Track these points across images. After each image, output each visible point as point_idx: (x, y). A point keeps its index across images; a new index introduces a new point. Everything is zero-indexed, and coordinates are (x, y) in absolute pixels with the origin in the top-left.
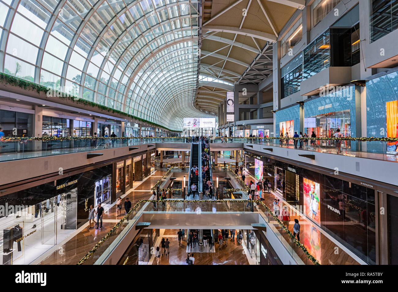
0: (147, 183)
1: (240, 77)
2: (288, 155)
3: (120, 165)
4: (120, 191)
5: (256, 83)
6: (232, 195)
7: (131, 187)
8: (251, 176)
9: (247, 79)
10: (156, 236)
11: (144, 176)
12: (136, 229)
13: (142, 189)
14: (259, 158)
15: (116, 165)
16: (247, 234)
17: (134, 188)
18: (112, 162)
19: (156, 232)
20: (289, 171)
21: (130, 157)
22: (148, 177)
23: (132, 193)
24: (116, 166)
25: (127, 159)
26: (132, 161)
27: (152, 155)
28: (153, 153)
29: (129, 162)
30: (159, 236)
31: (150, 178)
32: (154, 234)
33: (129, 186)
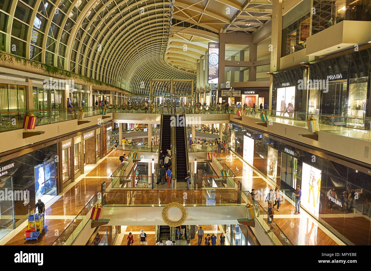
0: (103, 166)
1: (228, 23)
2: (286, 134)
3: (66, 144)
4: (67, 177)
5: (248, 32)
6: (213, 182)
7: (82, 171)
8: (238, 157)
9: (238, 26)
10: (116, 234)
11: (98, 157)
12: (92, 227)
13: (95, 175)
14: (250, 135)
15: (60, 144)
16: (231, 229)
17: (85, 174)
18: (55, 142)
19: (116, 228)
20: (286, 153)
21: (79, 133)
22: (104, 159)
23: (83, 180)
24: (61, 146)
25: (76, 136)
26: (83, 139)
27: (108, 129)
28: (109, 126)
29: (78, 140)
30: (120, 232)
31: (106, 159)
32: (114, 231)
33: (79, 171)
